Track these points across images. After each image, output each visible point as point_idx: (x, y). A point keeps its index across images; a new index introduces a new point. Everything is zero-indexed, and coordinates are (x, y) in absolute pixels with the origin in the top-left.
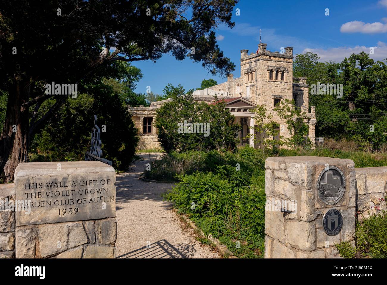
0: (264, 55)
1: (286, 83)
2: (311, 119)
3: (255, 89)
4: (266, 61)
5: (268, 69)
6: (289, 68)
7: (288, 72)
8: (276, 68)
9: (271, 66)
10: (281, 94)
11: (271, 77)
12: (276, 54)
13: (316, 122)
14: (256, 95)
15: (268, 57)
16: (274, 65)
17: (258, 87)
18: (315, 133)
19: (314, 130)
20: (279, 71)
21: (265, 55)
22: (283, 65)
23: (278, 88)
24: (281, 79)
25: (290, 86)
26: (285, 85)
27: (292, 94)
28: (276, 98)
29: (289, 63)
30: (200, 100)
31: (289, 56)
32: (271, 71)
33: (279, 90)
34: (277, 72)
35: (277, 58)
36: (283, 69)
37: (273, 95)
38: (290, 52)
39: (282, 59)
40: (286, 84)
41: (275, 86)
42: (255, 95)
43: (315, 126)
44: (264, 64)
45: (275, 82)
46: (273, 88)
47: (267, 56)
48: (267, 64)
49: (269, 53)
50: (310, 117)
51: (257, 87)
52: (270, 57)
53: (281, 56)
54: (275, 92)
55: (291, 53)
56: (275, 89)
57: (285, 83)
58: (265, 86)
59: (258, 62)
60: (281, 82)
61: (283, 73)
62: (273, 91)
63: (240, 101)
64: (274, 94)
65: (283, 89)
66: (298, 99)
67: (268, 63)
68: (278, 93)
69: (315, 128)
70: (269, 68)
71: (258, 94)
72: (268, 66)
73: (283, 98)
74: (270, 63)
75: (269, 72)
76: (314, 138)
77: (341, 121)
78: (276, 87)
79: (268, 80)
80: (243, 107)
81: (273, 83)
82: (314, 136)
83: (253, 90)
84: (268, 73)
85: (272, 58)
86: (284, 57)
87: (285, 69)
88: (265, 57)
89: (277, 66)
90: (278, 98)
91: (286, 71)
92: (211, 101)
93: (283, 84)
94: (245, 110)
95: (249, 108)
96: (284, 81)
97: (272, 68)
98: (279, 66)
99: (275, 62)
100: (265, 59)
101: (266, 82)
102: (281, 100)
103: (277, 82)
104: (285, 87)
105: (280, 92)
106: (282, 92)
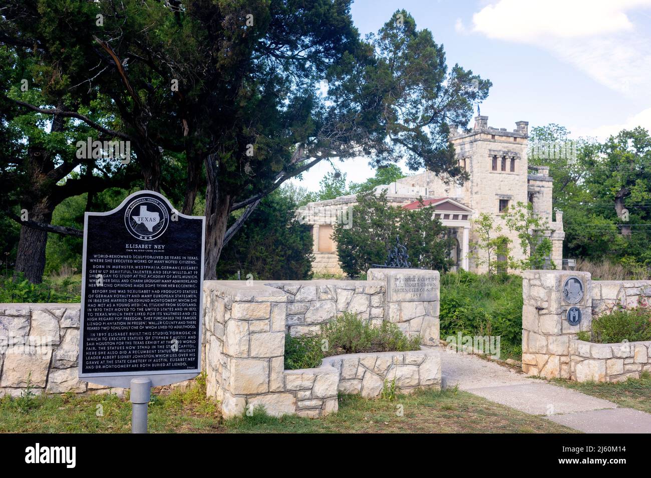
0: (483, 132)
2: (557, 232)
3: (469, 184)
4: (486, 142)
5: (490, 155)
6: (521, 153)
7: (520, 160)
8: (501, 152)
9: (494, 151)
10: (509, 193)
11: (494, 167)
12: (502, 132)
13: (564, 235)
14: (472, 193)
15: (490, 137)
16: (499, 148)
17: (474, 181)
18: (562, 253)
19: (561, 249)
20: (507, 157)
21: (485, 134)
22: (513, 149)
23: (506, 183)
24: (509, 170)
25: (523, 180)
26: (516, 179)
27: (526, 192)
28: (501, 198)
31: (523, 134)
32: (495, 158)
33: (507, 187)
34: (504, 159)
35: (504, 138)
36: (512, 155)
37: (497, 195)
38: (524, 128)
39: (512, 139)
41: (501, 179)
42: (469, 193)
43: (562, 242)
44: (483, 147)
46: (497, 184)
47: (489, 134)
48: (489, 147)
49: (492, 130)
50: (554, 229)
51: (472, 182)
52: (493, 136)
53: (509, 135)
54: (500, 189)
55: (525, 129)
56: (500, 185)
57: (516, 176)
58: (485, 180)
59: (475, 143)
61: (513, 160)
62: (497, 188)
63: (447, 203)
64: (500, 192)
65: (513, 186)
66: (535, 200)
68: (505, 191)
69: (562, 245)
70: (492, 153)
71: (473, 192)
72: (490, 150)
73: (513, 198)
74: (493, 146)
75: (492, 158)
76: (561, 261)
77: (602, 235)
78: (502, 181)
79: (489, 171)
80: (452, 213)
81: (498, 175)
82: (562, 257)
83: (466, 187)
84: (490, 161)
85: (496, 137)
86: (515, 136)
87: (516, 154)
88: (485, 136)
89: (504, 150)
90: (506, 199)
91: (518, 157)
92: (402, 202)
93: (512, 177)
94: (456, 217)
95: (461, 213)
96: (514, 173)
97: (496, 153)
98: (506, 150)
99: (500, 144)
100: (486, 140)
101: (487, 174)
102: (510, 203)
103: (503, 174)
104: (515, 182)
105: (508, 189)
106: (511, 189)
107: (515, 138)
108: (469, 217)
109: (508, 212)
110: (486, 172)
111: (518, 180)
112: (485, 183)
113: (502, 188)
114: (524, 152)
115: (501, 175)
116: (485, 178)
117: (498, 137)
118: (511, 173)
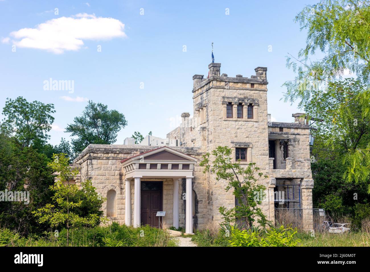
2: (305, 180)
3: (206, 133)
4: (219, 90)
5: (223, 102)
6: (260, 100)
7: (259, 106)
8: (237, 99)
9: (228, 98)
10: (247, 140)
11: (229, 114)
12: (236, 79)
13: (313, 183)
14: (208, 143)
15: (223, 84)
16: (235, 95)
17: (210, 130)
18: (312, 202)
19: (311, 198)
20: (243, 104)
21: (217, 81)
22: (250, 95)
23: (243, 130)
24: (247, 117)
25: (263, 127)
26: (255, 126)
27: (267, 139)
28: (238, 146)
29: (261, 92)
30: (112, 153)
31: (261, 81)
32: (230, 104)
33: (244, 134)
34: (240, 105)
35: (240, 84)
36: (249, 101)
37: (232, 143)
38: (262, 74)
39: (248, 86)
41: (237, 127)
43: (311, 190)
44: (216, 95)
46: (233, 132)
47: (222, 81)
49: (225, 77)
50: (302, 177)
51: (208, 131)
52: (227, 83)
53: (245, 81)
54: (236, 136)
55: (264, 75)
56: (236, 133)
57: (255, 123)
58: (219, 128)
59: (209, 91)
61: (251, 106)
62: (234, 135)
63: (165, 151)
64: (236, 140)
65: (251, 133)
66: (290, 148)
67: (224, 93)
68: (242, 139)
69: (311, 194)
70: (226, 100)
71: (209, 141)
72: (224, 97)
73: (251, 146)
74: (228, 93)
75: (226, 106)
76: (312, 211)
78: (238, 129)
79: (224, 119)
80: (170, 162)
81: (234, 123)
82: (311, 207)
83: (203, 136)
84: (223, 109)
86: (252, 82)
87: (253, 100)
88: (218, 83)
89: (240, 96)
90: (243, 147)
91: (256, 103)
92: (131, 153)
93: (250, 124)
94: (175, 167)
95: (181, 162)
96: (252, 120)
97: (230, 100)
98: (242, 96)
99: (235, 91)
100: (218, 87)
101: (220, 122)
102: (249, 151)
103: (240, 121)
104: (254, 129)
105: (246, 137)
106: (250, 136)
107: (253, 85)
108: (191, 167)
109: (246, 161)
110: (220, 120)
111: (256, 127)
112: (219, 131)
113: (238, 136)
114: (263, 99)
115: (237, 122)
116: (219, 126)
117: (232, 83)
118: (249, 120)
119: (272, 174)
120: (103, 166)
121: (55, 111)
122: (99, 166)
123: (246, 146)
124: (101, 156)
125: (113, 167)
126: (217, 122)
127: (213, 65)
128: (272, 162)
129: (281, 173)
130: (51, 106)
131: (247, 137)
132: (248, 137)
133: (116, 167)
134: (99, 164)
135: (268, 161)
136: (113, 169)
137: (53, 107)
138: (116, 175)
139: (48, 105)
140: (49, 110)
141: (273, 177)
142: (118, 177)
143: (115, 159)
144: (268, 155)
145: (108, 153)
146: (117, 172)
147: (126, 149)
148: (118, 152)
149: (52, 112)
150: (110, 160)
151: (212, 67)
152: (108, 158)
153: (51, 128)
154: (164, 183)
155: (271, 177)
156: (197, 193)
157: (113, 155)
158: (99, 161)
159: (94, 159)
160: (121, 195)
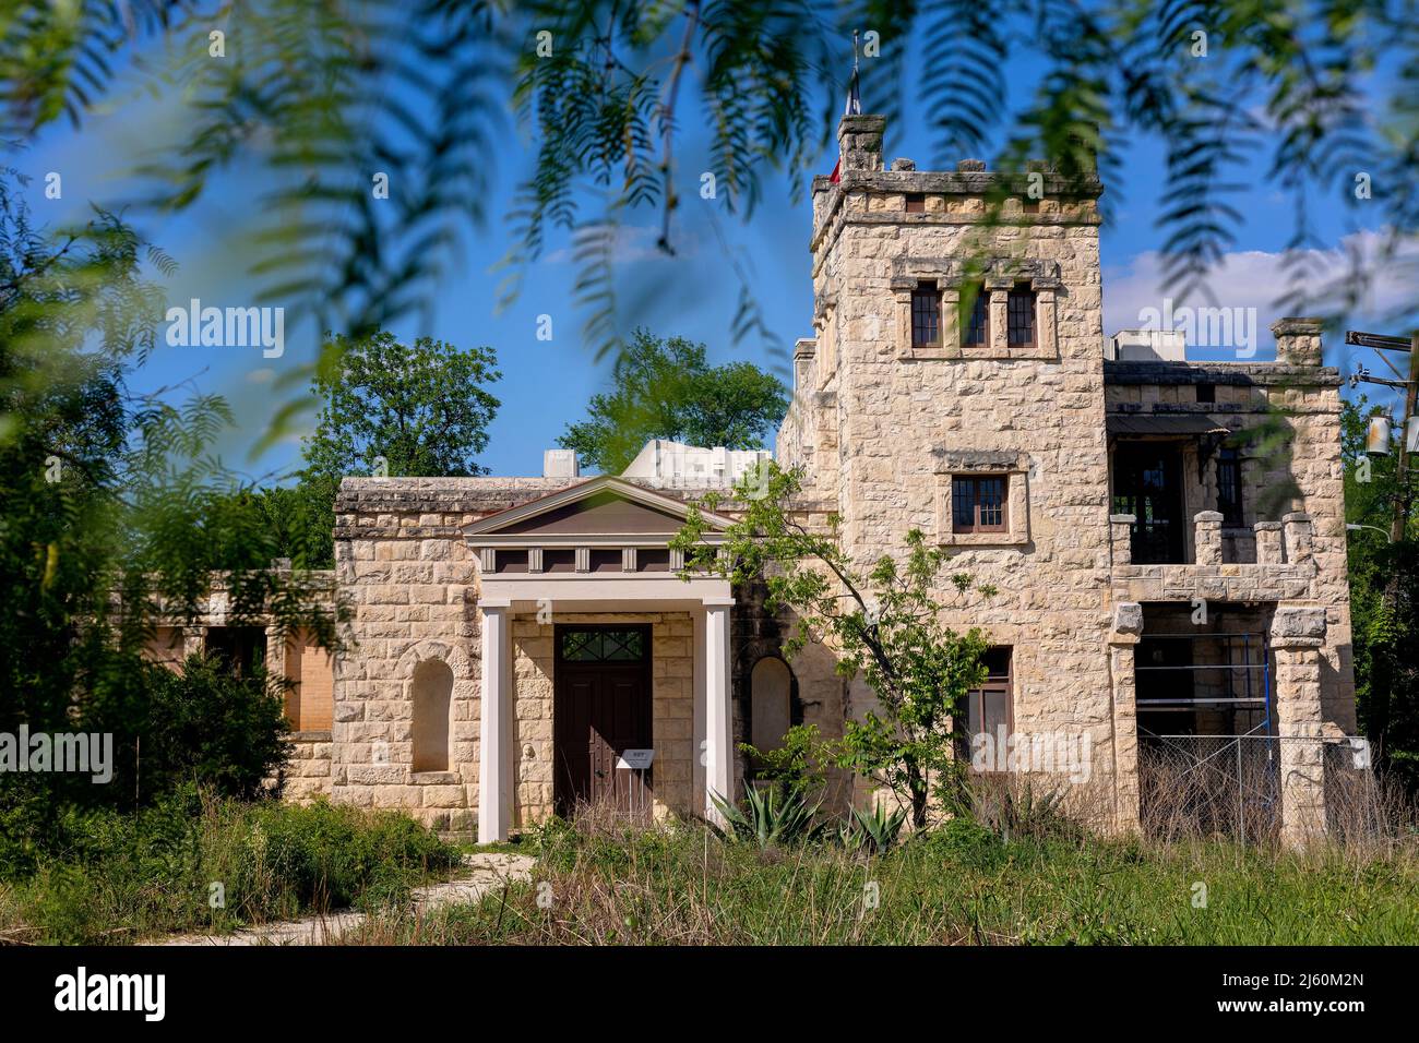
1: (1048, 361)
2: (1281, 608)
4: (877, 230)
5: (894, 280)
6: (1067, 263)
7: (1060, 290)
8: (955, 265)
9: (919, 261)
10: (1007, 441)
11: (923, 330)
12: (955, 179)
13: (1319, 622)
15: (894, 203)
16: (948, 250)
18: (1316, 706)
19: (1309, 687)
20: (988, 285)
21: (868, 193)
22: (1019, 247)
23: (987, 399)
24: (1003, 343)
25: (1081, 381)
26: (1042, 379)
27: (1099, 434)
28: (961, 469)
29: (1072, 230)
31: (1070, 179)
32: (927, 290)
33: (994, 415)
34: (974, 293)
35: (972, 202)
36: (1015, 273)
37: (938, 452)
39: (1010, 207)
40: (1047, 372)
41: (960, 386)
42: (835, 454)
44: (863, 252)
45: (954, 361)
46: (943, 405)
47: (887, 193)
48: (895, 248)
49: (903, 175)
50: (1269, 594)
52: (915, 199)
54: (957, 427)
56: (956, 410)
57: (1042, 366)
58: (879, 393)
60: (1009, 360)
61: (1022, 296)
62: (947, 422)
64: (954, 442)
65: (1025, 409)
66: (1249, 471)
67: (900, 243)
68: (983, 435)
70: (908, 272)
72: (898, 261)
73: (1023, 466)
74: (919, 241)
75: (907, 296)
76: (1316, 746)
78: (965, 393)
79: (898, 354)
80: (629, 542)
81: (945, 367)
82: (1315, 727)
83: (823, 429)
84: (899, 311)
85: (930, 203)
87: (1035, 267)
88: (874, 202)
89: (969, 253)
90: (985, 469)
91: (1048, 281)
93: (1021, 371)
94: (651, 558)
96: (1030, 352)
97: (928, 272)
98: (984, 253)
99: (951, 230)
100: (874, 219)
101: (885, 368)
102: (1015, 485)
103: (972, 360)
104: (1038, 391)
105: (999, 426)
106: (1018, 423)
107: (1031, 199)
109: (1005, 531)
110: (882, 358)
111: (1050, 384)
112: (880, 406)
113: (966, 425)
114: (1079, 257)
115: (959, 367)
116: (877, 384)
117: (937, 199)
118: (1015, 352)
119: (1126, 587)
120: (395, 566)
121: (499, 375)
122: (378, 565)
123: (1001, 466)
124: (389, 523)
125: (439, 568)
126: (871, 368)
127: (850, 124)
128: (1125, 531)
129: (1168, 580)
130: (486, 354)
131: (1005, 428)
132: (1009, 427)
133: (450, 568)
134: (381, 555)
135: (1105, 530)
136: (435, 578)
137: (492, 361)
138: (450, 600)
139: (474, 352)
140: (478, 370)
141: (1128, 597)
142: (460, 608)
143: (445, 537)
144: (1106, 502)
145: (416, 513)
146: (454, 590)
147: (490, 494)
148: (457, 508)
149: (488, 377)
150: (425, 542)
151: (847, 136)
152: (416, 535)
153: (487, 438)
154: (657, 632)
155: (1119, 598)
156: (797, 672)
157: (436, 519)
158: (380, 545)
159: (358, 537)
160: (472, 683)
